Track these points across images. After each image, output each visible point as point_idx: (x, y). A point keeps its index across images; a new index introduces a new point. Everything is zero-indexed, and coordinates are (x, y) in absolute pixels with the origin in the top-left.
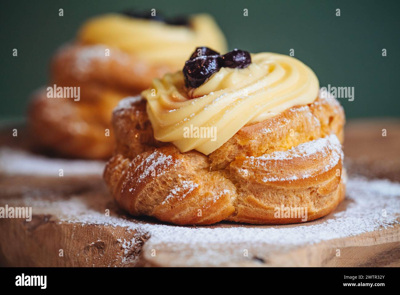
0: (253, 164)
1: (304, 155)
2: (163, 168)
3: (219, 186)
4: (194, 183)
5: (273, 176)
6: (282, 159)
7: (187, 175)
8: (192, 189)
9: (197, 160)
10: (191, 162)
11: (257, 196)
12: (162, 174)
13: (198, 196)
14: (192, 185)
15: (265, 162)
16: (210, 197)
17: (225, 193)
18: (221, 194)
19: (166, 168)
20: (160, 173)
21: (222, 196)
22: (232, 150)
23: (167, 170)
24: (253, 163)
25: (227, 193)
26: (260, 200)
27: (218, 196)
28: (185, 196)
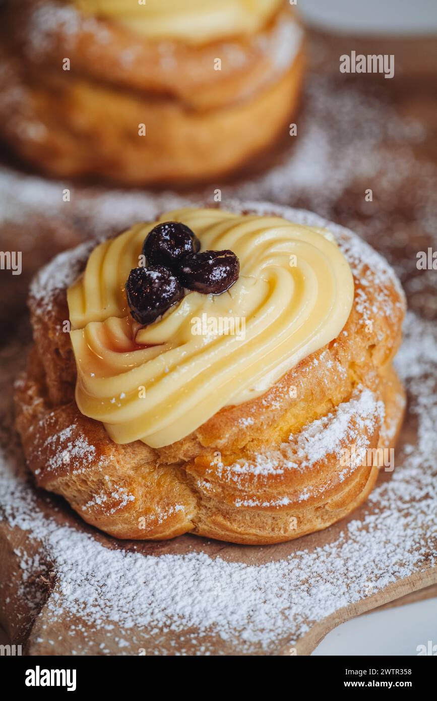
0: (221, 477)
1: (304, 464)
2: (81, 463)
3: (168, 498)
4: (128, 493)
5: (251, 497)
6: (265, 473)
7: (120, 477)
8: (124, 503)
9: (136, 452)
10: (127, 456)
11: (228, 518)
12: (80, 471)
13: (134, 512)
14: (125, 497)
15: (239, 475)
16: (153, 514)
17: (177, 510)
18: (171, 511)
19: (86, 464)
20: (77, 469)
21: (172, 514)
22: (189, 449)
23: (87, 467)
24: (220, 475)
25: (180, 510)
26: (231, 523)
27: (166, 514)
28: (115, 511)
